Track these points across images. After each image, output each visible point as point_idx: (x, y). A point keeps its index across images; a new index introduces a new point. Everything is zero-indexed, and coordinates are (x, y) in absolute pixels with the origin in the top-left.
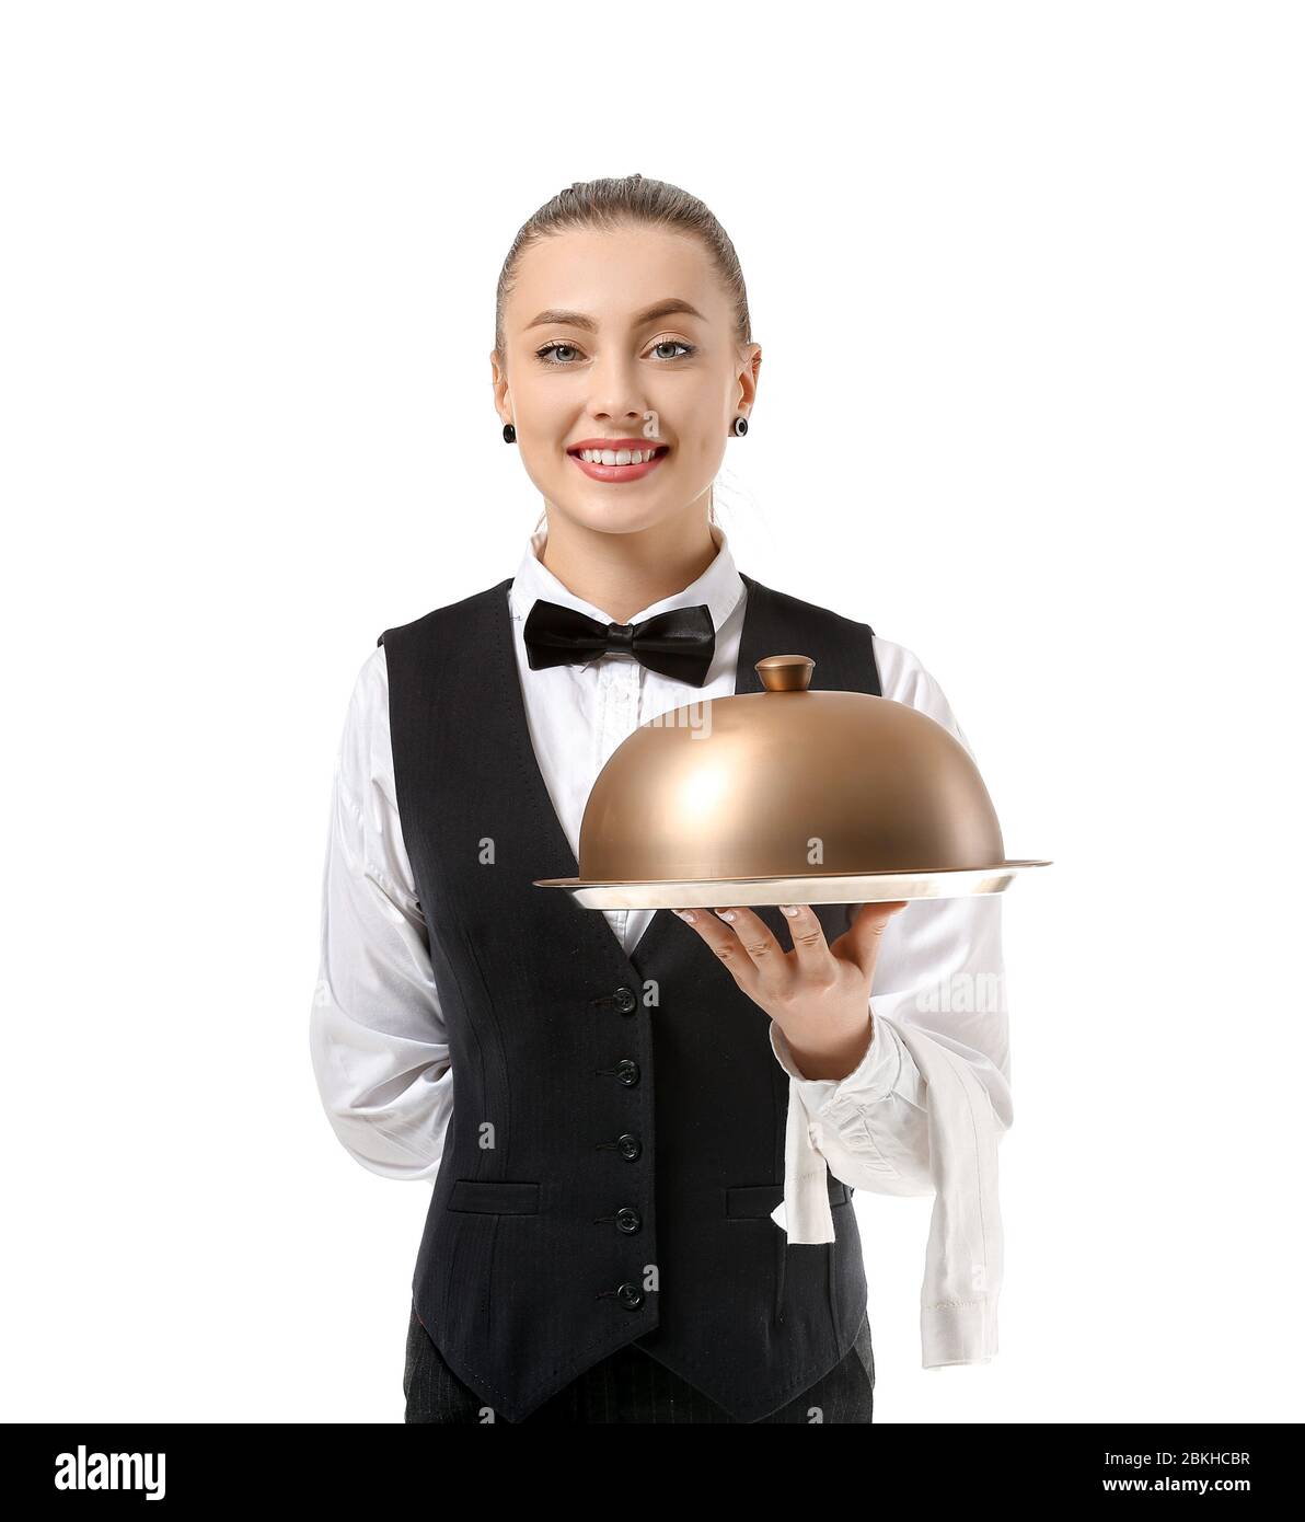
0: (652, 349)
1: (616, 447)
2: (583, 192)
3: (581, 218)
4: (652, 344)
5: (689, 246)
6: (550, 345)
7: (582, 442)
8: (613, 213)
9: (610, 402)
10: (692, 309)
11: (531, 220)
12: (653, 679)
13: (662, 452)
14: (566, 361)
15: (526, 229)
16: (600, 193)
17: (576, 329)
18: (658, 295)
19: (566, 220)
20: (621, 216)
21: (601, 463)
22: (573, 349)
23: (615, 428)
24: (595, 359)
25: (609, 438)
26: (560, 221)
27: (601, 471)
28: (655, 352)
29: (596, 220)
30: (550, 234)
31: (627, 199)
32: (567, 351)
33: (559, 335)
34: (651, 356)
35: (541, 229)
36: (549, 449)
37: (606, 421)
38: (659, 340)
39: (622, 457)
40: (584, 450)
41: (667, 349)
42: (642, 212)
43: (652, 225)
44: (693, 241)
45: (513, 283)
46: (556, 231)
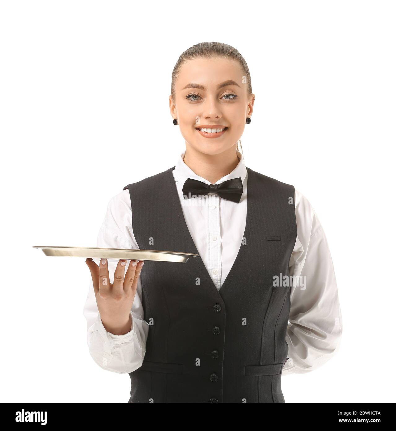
0: (223, 96)
1: (212, 128)
2: (200, 46)
3: (201, 54)
4: (223, 95)
5: (234, 63)
6: (191, 94)
7: (201, 126)
8: (211, 53)
9: (210, 113)
10: (236, 83)
11: (183, 54)
12: (223, 201)
13: (226, 129)
14: (196, 100)
15: (181, 57)
16: (206, 46)
17: (199, 90)
18: (225, 79)
19: (196, 55)
20: (213, 54)
21: (207, 132)
22: (198, 96)
23: (211, 121)
24: (205, 99)
25: (209, 125)
26: (194, 55)
27: (207, 135)
28: (224, 97)
29: (205, 55)
30: (190, 59)
31: (215, 48)
32: (196, 96)
33: (194, 92)
34: (223, 98)
35: (187, 57)
36: (190, 128)
37: (209, 119)
38: (226, 93)
39: (214, 131)
40: (201, 128)
41: (228, 96)
42: (220, 53)
43: (223, 57)
44: (236, 62)
45: (178, 74)
46: (193, 58)
